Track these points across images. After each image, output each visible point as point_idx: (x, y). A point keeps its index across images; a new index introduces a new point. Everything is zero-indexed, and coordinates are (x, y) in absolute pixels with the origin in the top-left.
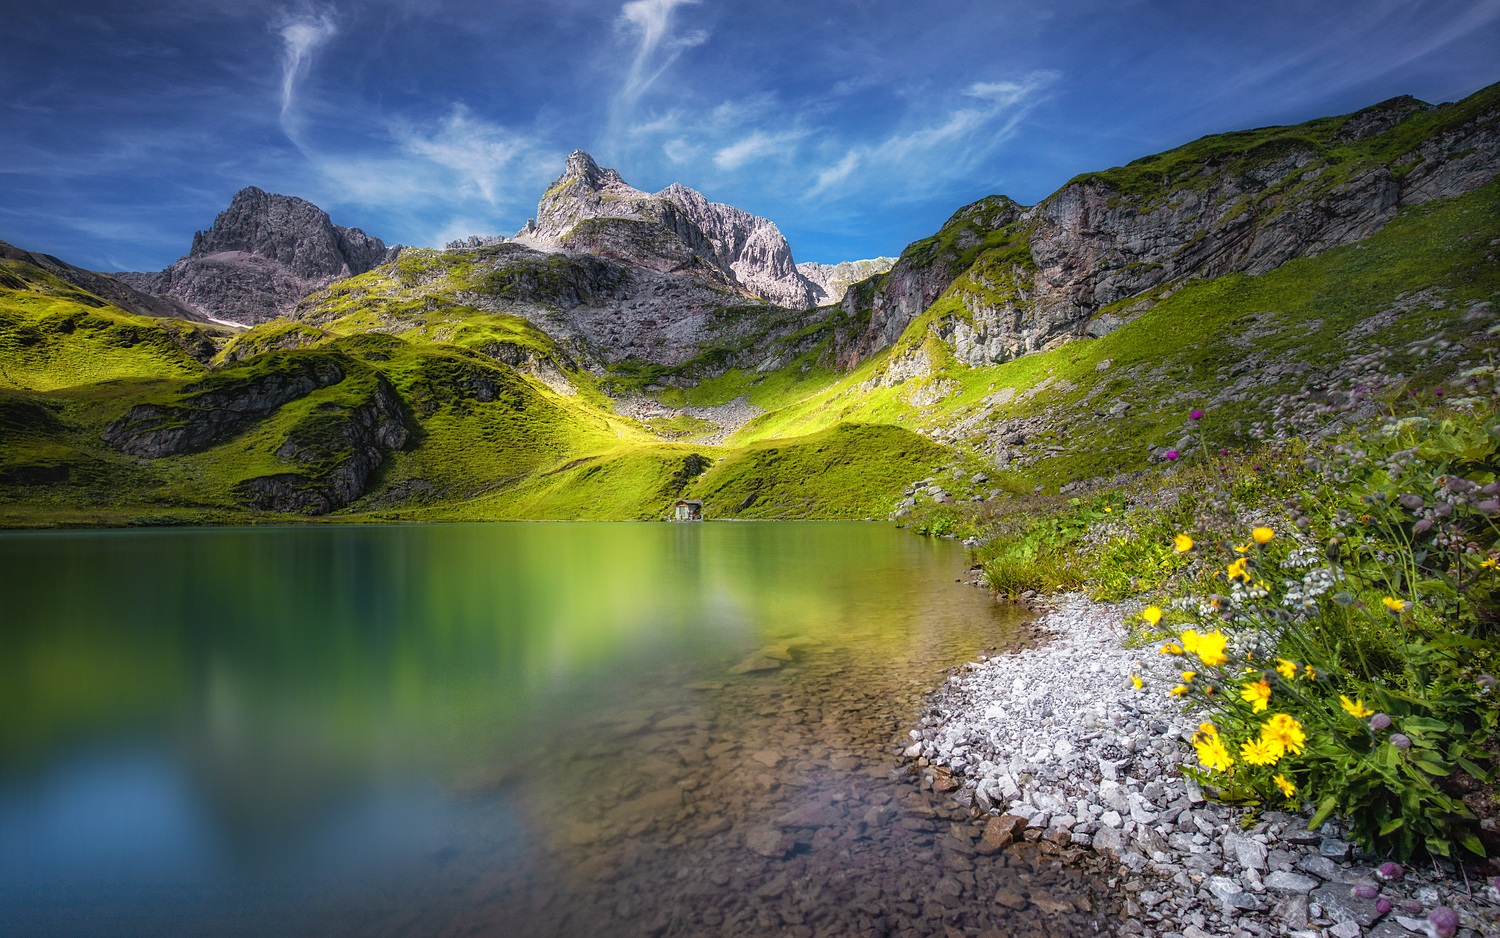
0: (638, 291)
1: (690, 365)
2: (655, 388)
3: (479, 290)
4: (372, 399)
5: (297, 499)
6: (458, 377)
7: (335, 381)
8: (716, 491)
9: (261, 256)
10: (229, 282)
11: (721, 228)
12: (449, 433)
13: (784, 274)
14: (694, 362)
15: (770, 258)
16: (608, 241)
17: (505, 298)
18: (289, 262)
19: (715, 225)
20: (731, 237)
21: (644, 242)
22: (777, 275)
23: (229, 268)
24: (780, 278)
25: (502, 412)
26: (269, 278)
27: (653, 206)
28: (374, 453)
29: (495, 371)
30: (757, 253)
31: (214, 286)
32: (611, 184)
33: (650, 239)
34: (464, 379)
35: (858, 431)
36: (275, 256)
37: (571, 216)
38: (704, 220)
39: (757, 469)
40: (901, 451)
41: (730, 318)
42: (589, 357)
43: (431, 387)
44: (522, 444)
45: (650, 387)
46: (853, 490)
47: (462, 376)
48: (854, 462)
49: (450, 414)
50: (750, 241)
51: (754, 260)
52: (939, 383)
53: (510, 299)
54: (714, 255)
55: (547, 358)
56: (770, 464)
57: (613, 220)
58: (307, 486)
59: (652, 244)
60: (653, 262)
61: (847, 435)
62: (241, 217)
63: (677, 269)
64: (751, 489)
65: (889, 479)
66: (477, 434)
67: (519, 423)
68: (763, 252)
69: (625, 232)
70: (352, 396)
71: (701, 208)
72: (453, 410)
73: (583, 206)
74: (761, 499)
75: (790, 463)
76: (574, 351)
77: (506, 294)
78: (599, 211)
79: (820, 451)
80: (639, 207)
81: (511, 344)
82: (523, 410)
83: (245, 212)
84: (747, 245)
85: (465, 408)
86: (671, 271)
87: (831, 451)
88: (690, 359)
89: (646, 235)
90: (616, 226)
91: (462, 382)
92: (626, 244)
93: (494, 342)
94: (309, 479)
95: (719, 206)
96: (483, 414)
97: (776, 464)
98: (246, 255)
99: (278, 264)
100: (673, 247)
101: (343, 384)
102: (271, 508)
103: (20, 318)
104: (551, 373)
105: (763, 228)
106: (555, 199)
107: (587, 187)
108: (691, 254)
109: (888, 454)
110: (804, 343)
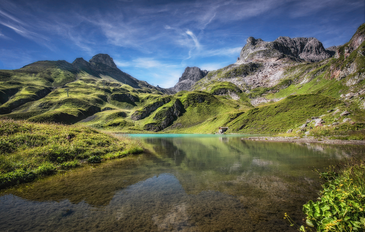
0: (265, 68)
1: (276, 86)
2: (264, 94)
3: (223, 77)
4: (174, 105)
5: (154, 128)
6: (195, 98)
7: (168, 102)
8: (233, 124)
9: (189, 80)
10: (184, 86)
11: (295, 45)
12: (190, 111)
13: (320, 53)
14: (278, 85)
15: (314, 49)
16: (257, 57)
17: (229, 78)
18: (193, 80)
19: (293, 44)
20: (299, 46)
21: (267, 55)
22: (317, 53)
23: (184, 83)
24: (319, 54)
25: (204, 105)
26: (190, 84)
27: (270, 45)
28: (172, 118)
29: (205, 95)
30: (309, 49)
31: (181, 87)
32: (258, 43)
33: (269, 53)
34: (196, 98)
35: (295, 98)
36: (191, 79)
37: (247, 54)
38: (289, 44)
39: (248, 116)
40: (314, 104)
41: (292, 70)
42: (246, 89)
43: (188, 101)
44: (206, 113)
45: (263, 94)
46: (284, 122)
47: (196, 97)
48: (289, 110)
49: (191, 107)
50: (306, 45)
51: (308, 51)
52: (360, 74)
53: (230, 78)
54: (291, 53)
55: (232, 91)
56: (254, 114)
57: (258, 51)
58: (156, 125)
59: (270, 55)
60: (270, 60)
61: (290, 100)
62: (186, 73)
63: (278, 60)
64: (244, 123)
65: (303, 116)
66: (196, 111)
67: (207, 108)
68: (311, 48)
69: (261, 54)
70: (170, 105)
71: (288, 41)
72: (192, 106)
73: (251, 50)
74: (247, 126)
75: (262, 113)
76: (242, 88)
77: (229, 77)
78: (255, 50)
79: (276, 107)
80: (266, 46)
81: (224, 88)
82: (209, 104)
83: (186, 72)
84: (305, 47)
85: (195, 105)
86: (276, 61)
87: (281, 107)
88: (277, 84)
89: (268, 53)
90: (259, 53)
91: (195, 99)
92: (262, 57)
93: (220, 89)
94: (157, 124)
95: (295, 39)
96: (199, 106)
97: (256, 113)
98: (186, 80)
99: (191, 81)
100: (276, 54)
101: (169, 103)
102: (149, 130)
103: (142, 98)
104: (233, 94)
105: (311, 41)
106: (244, 51)
107: (251, 45)
108: (282, 54)
109: (307, 106)
110: (318, 72)
